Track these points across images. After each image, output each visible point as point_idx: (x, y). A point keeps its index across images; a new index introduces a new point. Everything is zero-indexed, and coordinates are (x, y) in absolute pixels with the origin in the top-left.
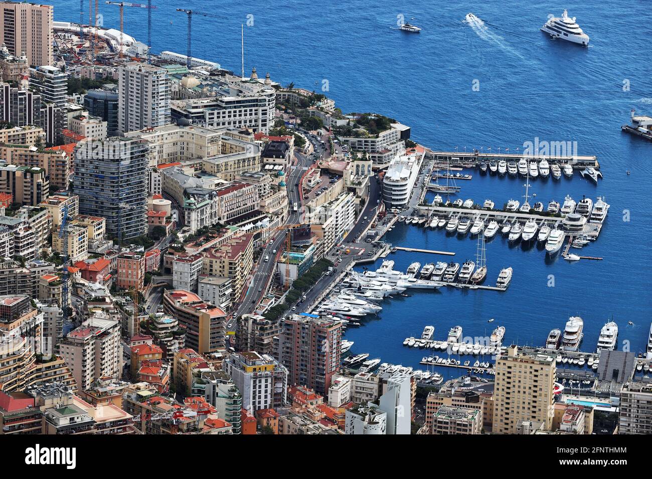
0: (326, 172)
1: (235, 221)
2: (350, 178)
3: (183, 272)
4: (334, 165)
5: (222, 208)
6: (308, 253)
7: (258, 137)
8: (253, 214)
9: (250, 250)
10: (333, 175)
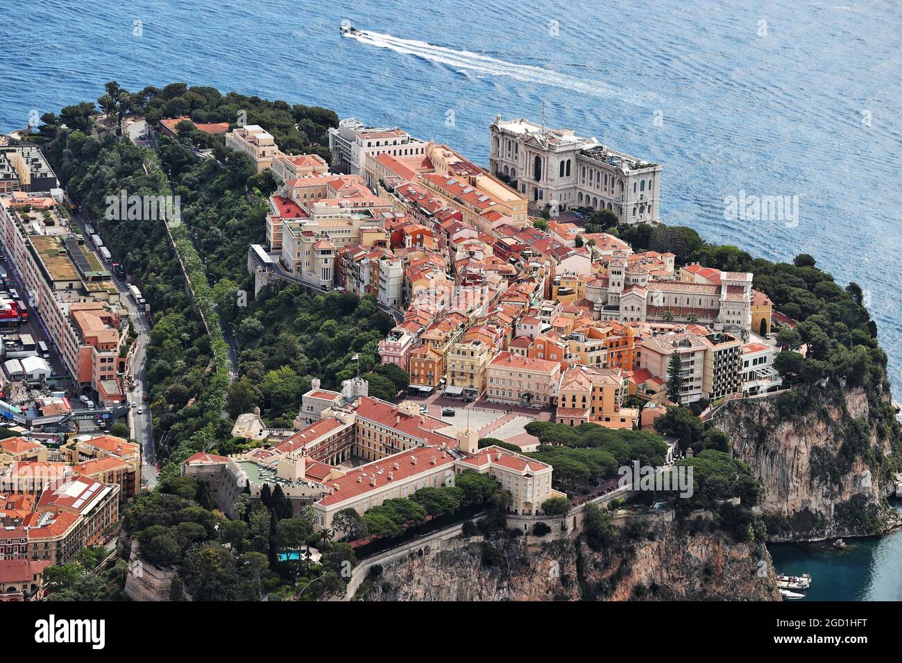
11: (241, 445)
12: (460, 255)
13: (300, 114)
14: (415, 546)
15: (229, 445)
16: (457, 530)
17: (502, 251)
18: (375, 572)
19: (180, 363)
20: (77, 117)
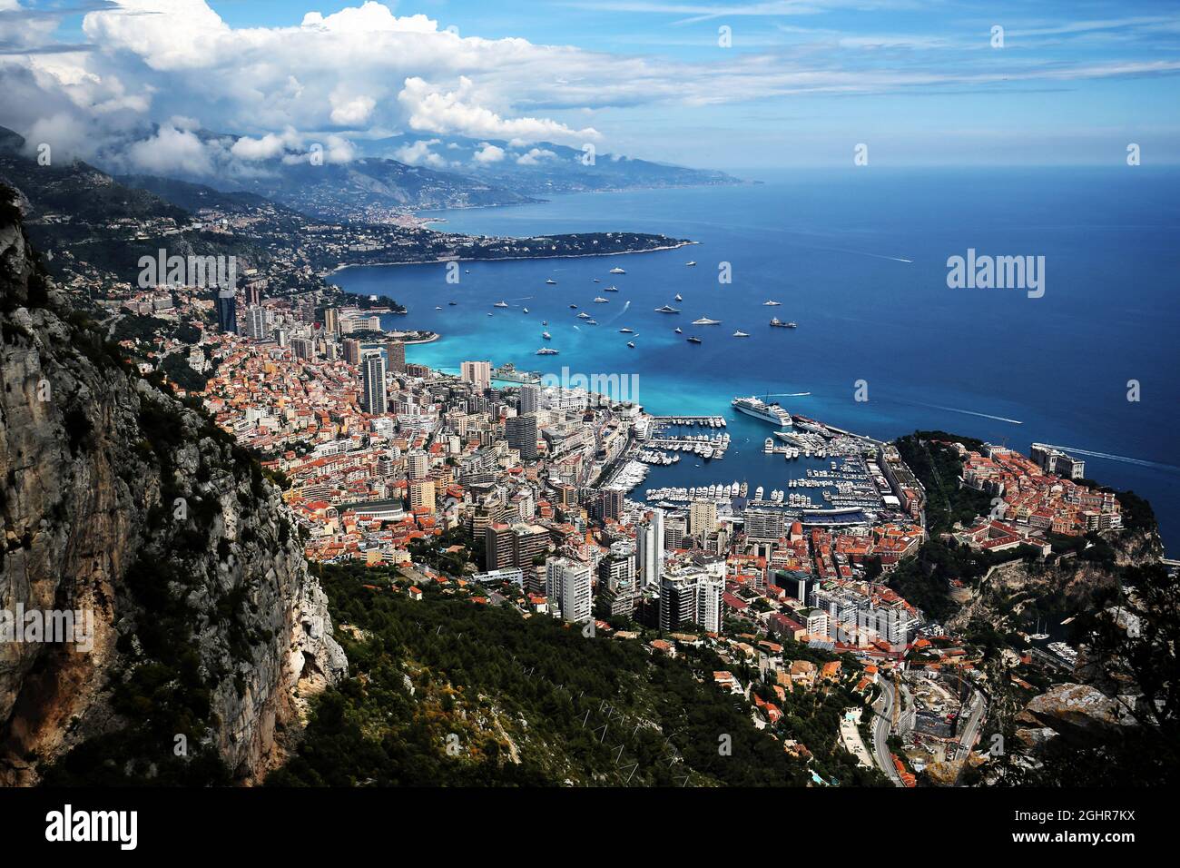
0: (609, 426)
1: (574, 449)
2: (620, 428)
3: (553, 471)
4: (613, 424)
5: (568, 443)
6: (605, 462)
7: (581, 413)
8: (579, 446)
9: (581, 460)
10: (613, 428)
11: (956, 531)
12: (1022, 483)
13: (972, 440)
14: (1008, 564)
15: (951, 530)
16: (1021, 560)
17: (1034, 482)
18: (996, 570)
19: (936, 508)
20: (907, 438)
